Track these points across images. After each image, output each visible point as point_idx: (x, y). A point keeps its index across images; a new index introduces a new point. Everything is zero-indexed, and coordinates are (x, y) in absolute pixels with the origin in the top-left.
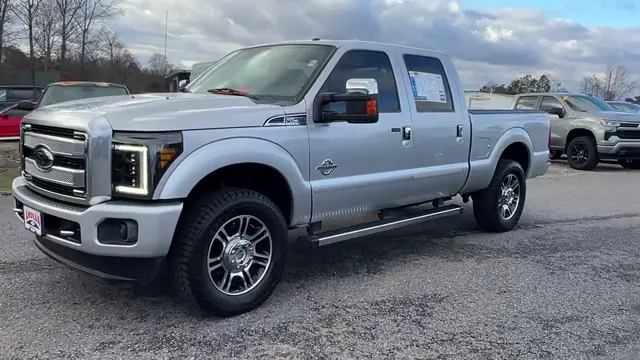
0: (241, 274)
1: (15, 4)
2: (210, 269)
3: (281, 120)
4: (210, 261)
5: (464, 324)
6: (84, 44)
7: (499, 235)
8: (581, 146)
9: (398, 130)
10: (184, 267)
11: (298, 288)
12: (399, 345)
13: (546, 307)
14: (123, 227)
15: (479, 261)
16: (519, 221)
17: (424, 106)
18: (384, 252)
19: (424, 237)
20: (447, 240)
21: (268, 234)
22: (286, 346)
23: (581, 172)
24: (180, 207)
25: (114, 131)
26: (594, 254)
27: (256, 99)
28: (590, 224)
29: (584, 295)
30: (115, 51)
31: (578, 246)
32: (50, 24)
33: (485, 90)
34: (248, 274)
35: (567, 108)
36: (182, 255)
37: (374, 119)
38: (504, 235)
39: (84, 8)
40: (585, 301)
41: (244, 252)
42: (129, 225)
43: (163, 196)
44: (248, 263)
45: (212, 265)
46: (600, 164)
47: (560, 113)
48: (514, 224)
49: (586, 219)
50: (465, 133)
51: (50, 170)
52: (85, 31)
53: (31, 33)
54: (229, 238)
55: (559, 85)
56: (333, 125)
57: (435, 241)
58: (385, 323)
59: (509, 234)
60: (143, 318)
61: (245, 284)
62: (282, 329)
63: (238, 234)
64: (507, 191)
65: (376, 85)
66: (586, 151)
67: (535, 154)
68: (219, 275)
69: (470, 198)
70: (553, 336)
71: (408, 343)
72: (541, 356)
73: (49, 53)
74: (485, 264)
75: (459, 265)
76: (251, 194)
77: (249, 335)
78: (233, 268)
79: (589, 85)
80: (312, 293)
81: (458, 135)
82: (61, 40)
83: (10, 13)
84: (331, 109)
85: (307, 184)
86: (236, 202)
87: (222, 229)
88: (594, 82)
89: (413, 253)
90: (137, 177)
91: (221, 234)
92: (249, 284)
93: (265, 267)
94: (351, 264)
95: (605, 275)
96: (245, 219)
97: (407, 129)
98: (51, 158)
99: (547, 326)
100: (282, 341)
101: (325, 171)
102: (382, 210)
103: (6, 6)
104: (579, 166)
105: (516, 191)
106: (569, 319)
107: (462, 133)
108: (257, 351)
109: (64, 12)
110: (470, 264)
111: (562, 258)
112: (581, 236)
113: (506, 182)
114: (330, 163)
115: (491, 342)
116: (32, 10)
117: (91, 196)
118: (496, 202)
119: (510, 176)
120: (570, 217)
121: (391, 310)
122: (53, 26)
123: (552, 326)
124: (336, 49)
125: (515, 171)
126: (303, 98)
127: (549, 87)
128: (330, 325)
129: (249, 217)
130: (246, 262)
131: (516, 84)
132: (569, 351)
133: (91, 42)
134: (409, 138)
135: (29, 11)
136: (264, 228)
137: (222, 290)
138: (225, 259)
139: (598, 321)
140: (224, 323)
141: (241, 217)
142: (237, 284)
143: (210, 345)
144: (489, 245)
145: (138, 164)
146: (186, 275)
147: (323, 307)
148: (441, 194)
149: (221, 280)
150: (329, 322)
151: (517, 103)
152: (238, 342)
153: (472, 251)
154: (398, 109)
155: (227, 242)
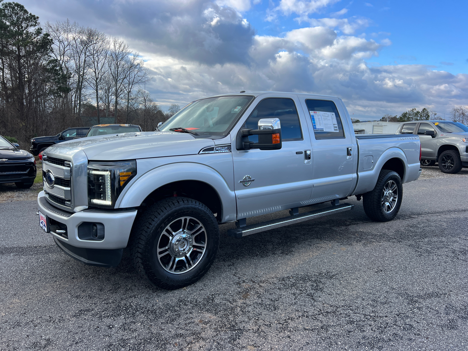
0: (183, 258)
1: (88, 78)
2: (159, 256)
3: (212, 149)
4: (159, 250)
5: (346, 298)
6: (128, 100)
7: (382, 224)
8: (449, 157)
9: (301, 153)
10: (139, 255)
11: (229, 266)
12: (293, 316)
13: (413, 284)
14: (95, 227)
15: (365, 245)
16: (399, 213)
17: (320, 135)
18: (297, 237)
19: (327, 226)
20: (343, 228)
21: (203, 229)
22: (209, 315)
23: (449, 175)
24: (135, 213)
25: (89, 161)
26: (454, 239)
27: (196, 135)
28: (453, 216)
29: (444, 275)
30: (148, 104)
31: (442, 233)
32: (109, 89)
33: (383, 120)
34: (189, 258)
35: (438, 131)
36: (138, 247)
37: (278, 147)
38: (386, 224)
39: (128, 78)
40: (444, 280)
41: (186, 243)
42: (99, 227)
43: (122, 206)
44: (189, 251)
45: (161, 253)
46: (463, 169)
47: (433, 135)
48: (394, 216)
49: (449, 211)
50: (354, 152)
51: (53, 187)
52: (129, 92)
53: (97, 95)
54: (174, 233)
55: (435, 114)
56: (251, 151)
57: (334, 228)
58: (287, 295)
59: (390, 223)
60: (115, 290)
61: (187, 265)
62: (210, 300)
63: (181, 230)
64: (388, 192)
65: (279, 122)
66: (452, 160)
67: (409, 165)
68: (166, 260)
69: (362, 198)
70: (416, 310)
71: (300, 314)
72: (404, 328)
73: (109, 106)
74: (369, 247)
75: (350, 248)
76: (190, 202)
77: (185, 305)
78: (178, 255)
79: (457, 114)
80: (239, 269)
81: (349, 154)
82: (115, 98)
83: (85, 83)
84: (249, 140)
85: (232, 193)
86: (177, 208)
87: (168, 227)
88: (461, 112)
89: (317, 238)
90: (104, 192)
91: (167, 231)
92: (190, 265)
93: (202, 253)
94: (271, 247)
95: (462, 257)
96: (186, 220)
97: (308, 152)
98: (53, 179)
99: (412, 301)
100: (207, 311)
101: (245, 183)
102: (292, 209)
103: (83, 79)
104: (447, 170)
105: (395, 192)
106: (430, 296)
107: (351, 153)
108: (187, 318)
109: (116, 81)
110: (358, 247)
111: (429, 243)
112: (445, 224)
113: (387, 186)
114: (249, 178)
115: (365, 315)
116: (98, 81)
117: (75, 206)
118: (379, 201)
119: (390, 181)
120: (438, 210)
121: (293, 285)
122: (110, 90)
123: (416, 302)
124: (255, 98)
125: (394, 178)
126: (229, 133)
127: (428, 116)
128: (245, 297)
129: (188, 218)
130: (188, 250)
131: (405, 115)
132: (428, 325)
133: (133, 99)
134: (309, 158)
135: (96, 81)
136: (201, 225)
137: (170, 271)
138: (171, 248)
139: (453, 297)
140: (170, 294)
141: (183, 218)
142: (181, 265)
143: (155, 313)
144: (374, 232)
145: (104, 184)
146: (140, 261)
147: (244, 282)
148: (338, 196)
149: (168, 263)
150: (245, 294)
151: (402, 128)
152: (175, 311)
153: (361, 237)
154: (301, 138)
155: (173, 236)
